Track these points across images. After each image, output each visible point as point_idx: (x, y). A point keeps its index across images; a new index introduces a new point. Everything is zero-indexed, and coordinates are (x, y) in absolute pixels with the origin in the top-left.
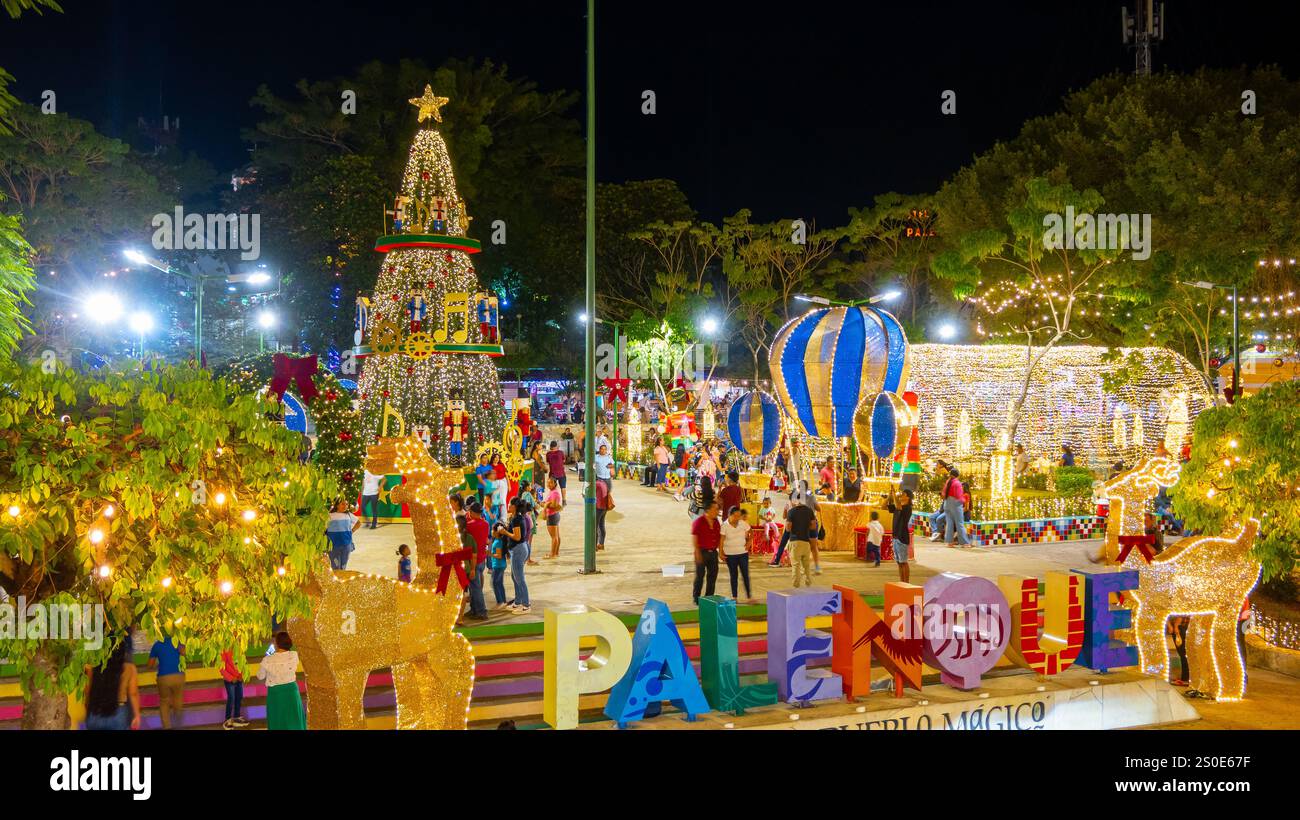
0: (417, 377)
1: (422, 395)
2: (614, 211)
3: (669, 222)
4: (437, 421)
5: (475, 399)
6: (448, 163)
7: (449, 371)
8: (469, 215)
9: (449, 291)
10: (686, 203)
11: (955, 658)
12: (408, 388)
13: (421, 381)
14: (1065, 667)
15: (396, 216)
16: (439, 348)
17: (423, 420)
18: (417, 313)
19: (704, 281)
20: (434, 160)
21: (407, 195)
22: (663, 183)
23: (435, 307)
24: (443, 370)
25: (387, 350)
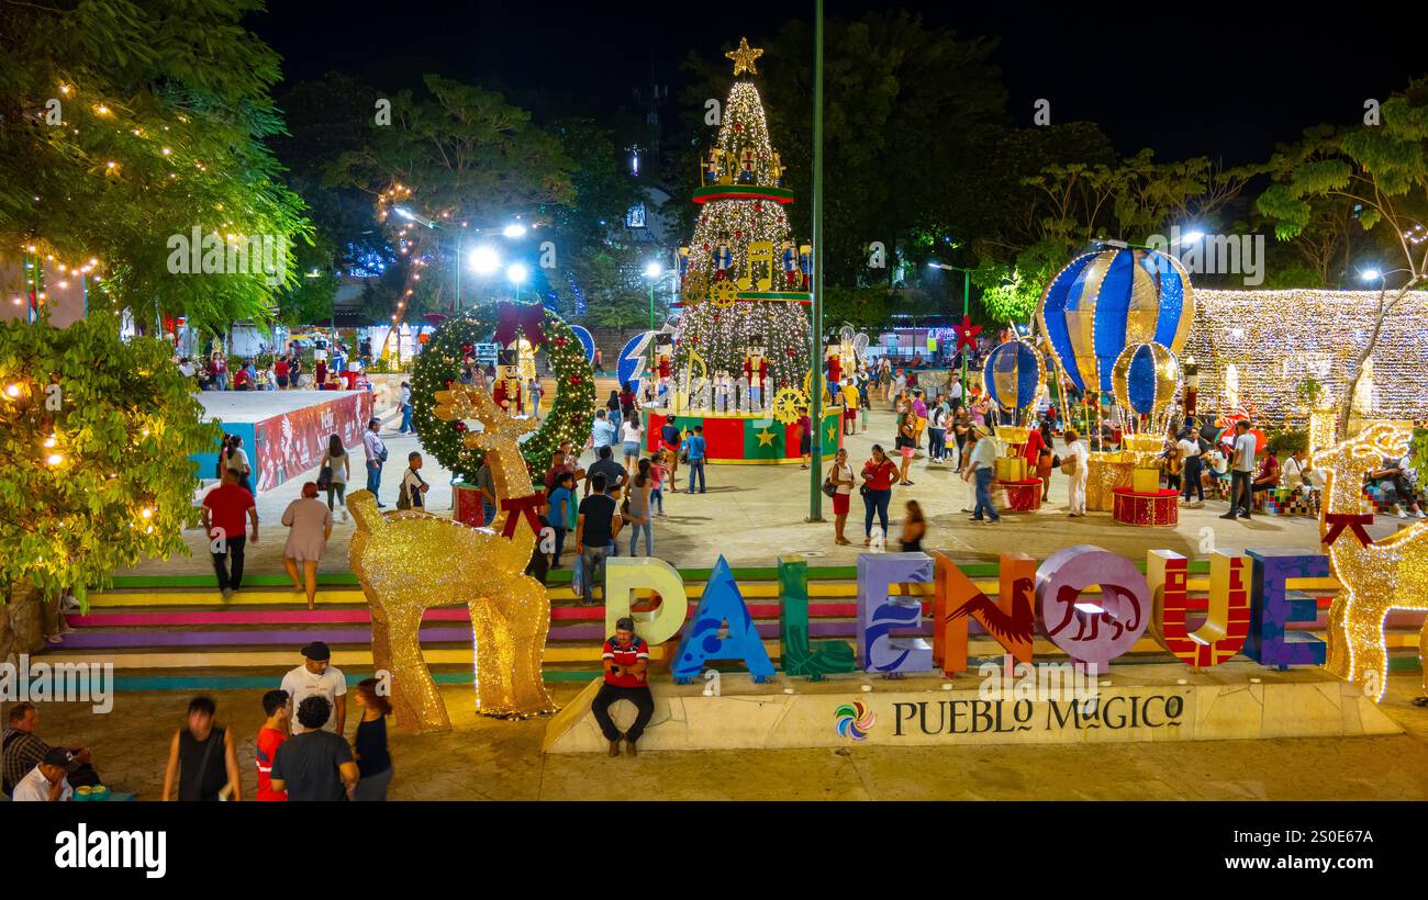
0: (722, 324)
1: (727, 341)
2: (1028, 157)
3: (1063, 165)
4: (739, 366)
5: (779, 345)
6: (762, 114)
7: (753, 318)
8: (782, 165)
9: (757, 240)
10: (1108, 145)
11: (1074, 639)
12: (715, 335)
13: (726, 328)
14: (1222, 659)
15: (709, 168)
16: (744, 296)
17: (723, 366)
18: (722, 262)
19: (1096, 227)
20: (747, 111)
21: (720, 147)
22: (1084, 124)
23: (742, 256)
24: (748, 317)
25: (695, 298)
